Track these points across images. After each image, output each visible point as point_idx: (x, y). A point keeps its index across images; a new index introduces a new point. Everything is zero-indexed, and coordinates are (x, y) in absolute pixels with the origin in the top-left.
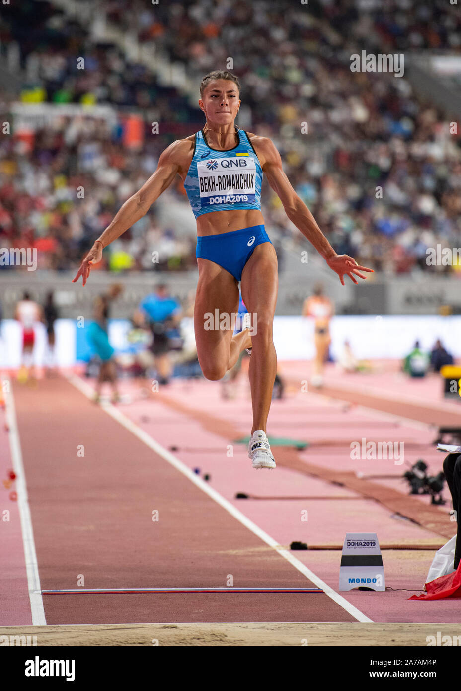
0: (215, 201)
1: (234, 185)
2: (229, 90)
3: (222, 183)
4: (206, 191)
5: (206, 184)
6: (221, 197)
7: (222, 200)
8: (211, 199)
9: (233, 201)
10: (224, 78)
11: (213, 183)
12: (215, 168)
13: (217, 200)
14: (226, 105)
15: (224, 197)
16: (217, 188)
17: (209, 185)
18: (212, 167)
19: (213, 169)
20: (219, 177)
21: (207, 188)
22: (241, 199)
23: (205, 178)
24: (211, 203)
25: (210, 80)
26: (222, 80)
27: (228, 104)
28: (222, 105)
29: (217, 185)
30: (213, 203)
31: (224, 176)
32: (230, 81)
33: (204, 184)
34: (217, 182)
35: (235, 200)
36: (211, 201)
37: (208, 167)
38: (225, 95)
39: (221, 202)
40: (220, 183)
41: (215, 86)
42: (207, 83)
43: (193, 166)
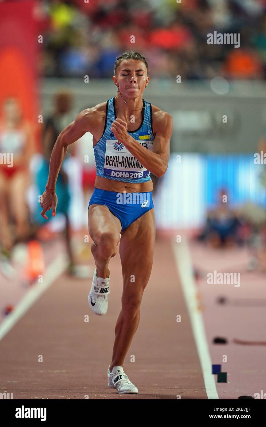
0: (116, 174)
1: (134, 165)
2: (138, 69)
3: (124, 162)
4: (110, 165)
5: (111, 161)
6: (121, 173)
7: (122, 175)
8: (112, 172)
9: (131, 177)
10: (134, 58)
11: (117, 161)
12: (121, 150)
13: (118, 175)
14: (135, 82)
15: (124, 173)
16: (119, 165)
17: (113, 161)
18: (118, 148)
19: (118, 151)
20: (123, 157)
21: (111, 163)
22: (138, 175)
23: (111, 157)
24: (112, 175)
25: (122, 59)
26: (132, 60)
27: (136, 81)
28: (131, 82)
29: (120, 163)
30: (114, 176)
31: (127, 157)
32: (139, 61)
33: (109, 160)
34: (120, 161)
35: (133, 176)
36: (112, 174)
37: (115, 148)
38: (134, 73)
39: (121, 177)
40: (123, 162)
41: (126, 65)
42: (120, 63)
43: (103, 141)
